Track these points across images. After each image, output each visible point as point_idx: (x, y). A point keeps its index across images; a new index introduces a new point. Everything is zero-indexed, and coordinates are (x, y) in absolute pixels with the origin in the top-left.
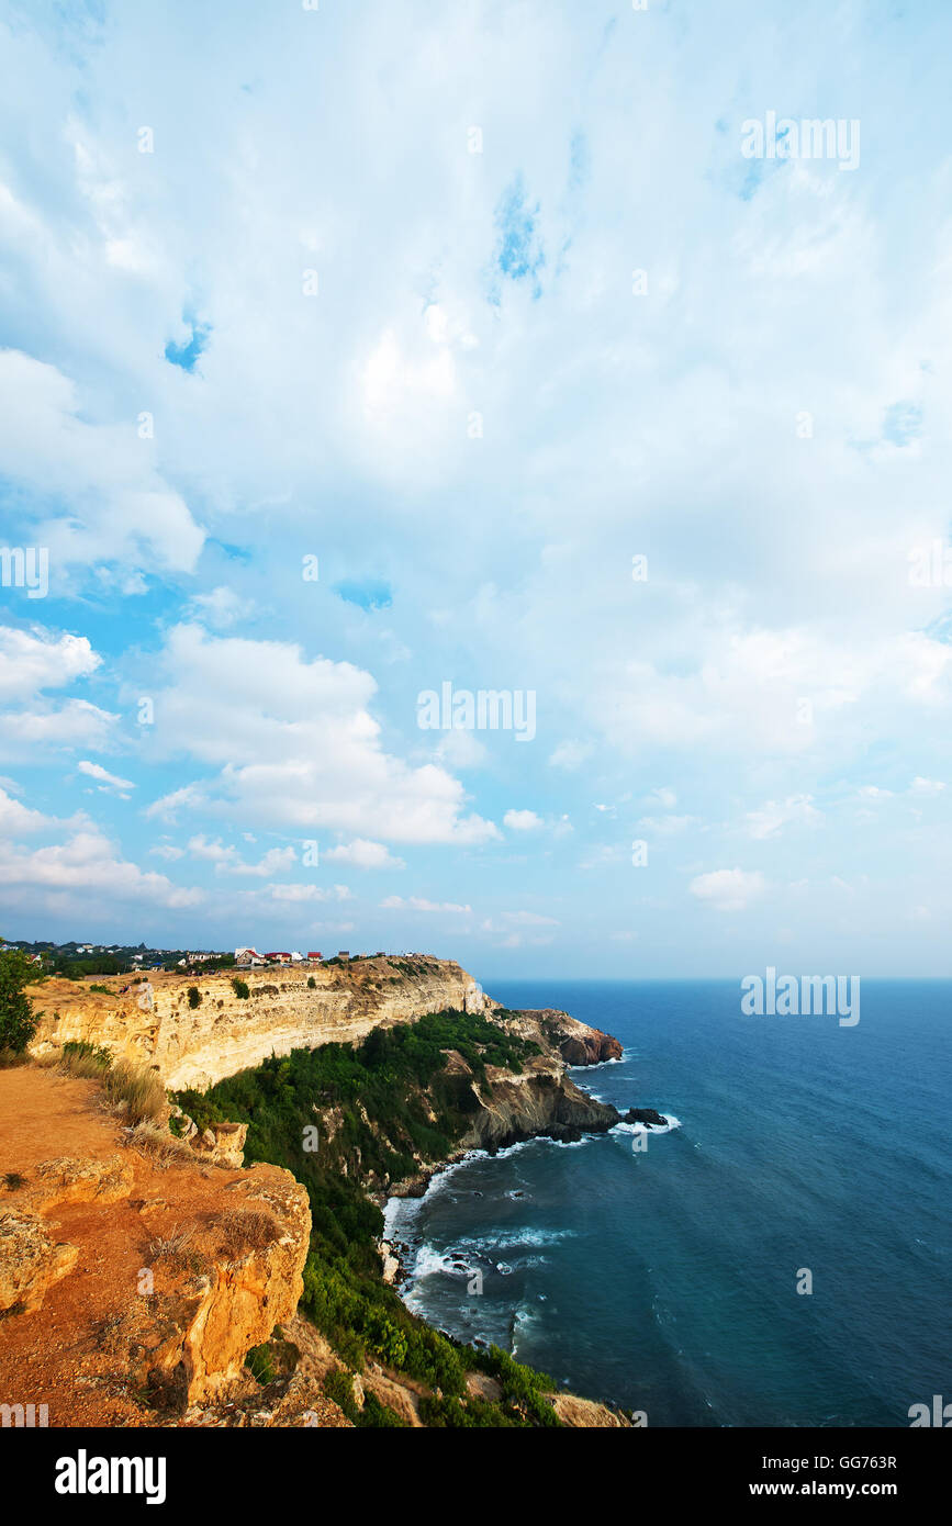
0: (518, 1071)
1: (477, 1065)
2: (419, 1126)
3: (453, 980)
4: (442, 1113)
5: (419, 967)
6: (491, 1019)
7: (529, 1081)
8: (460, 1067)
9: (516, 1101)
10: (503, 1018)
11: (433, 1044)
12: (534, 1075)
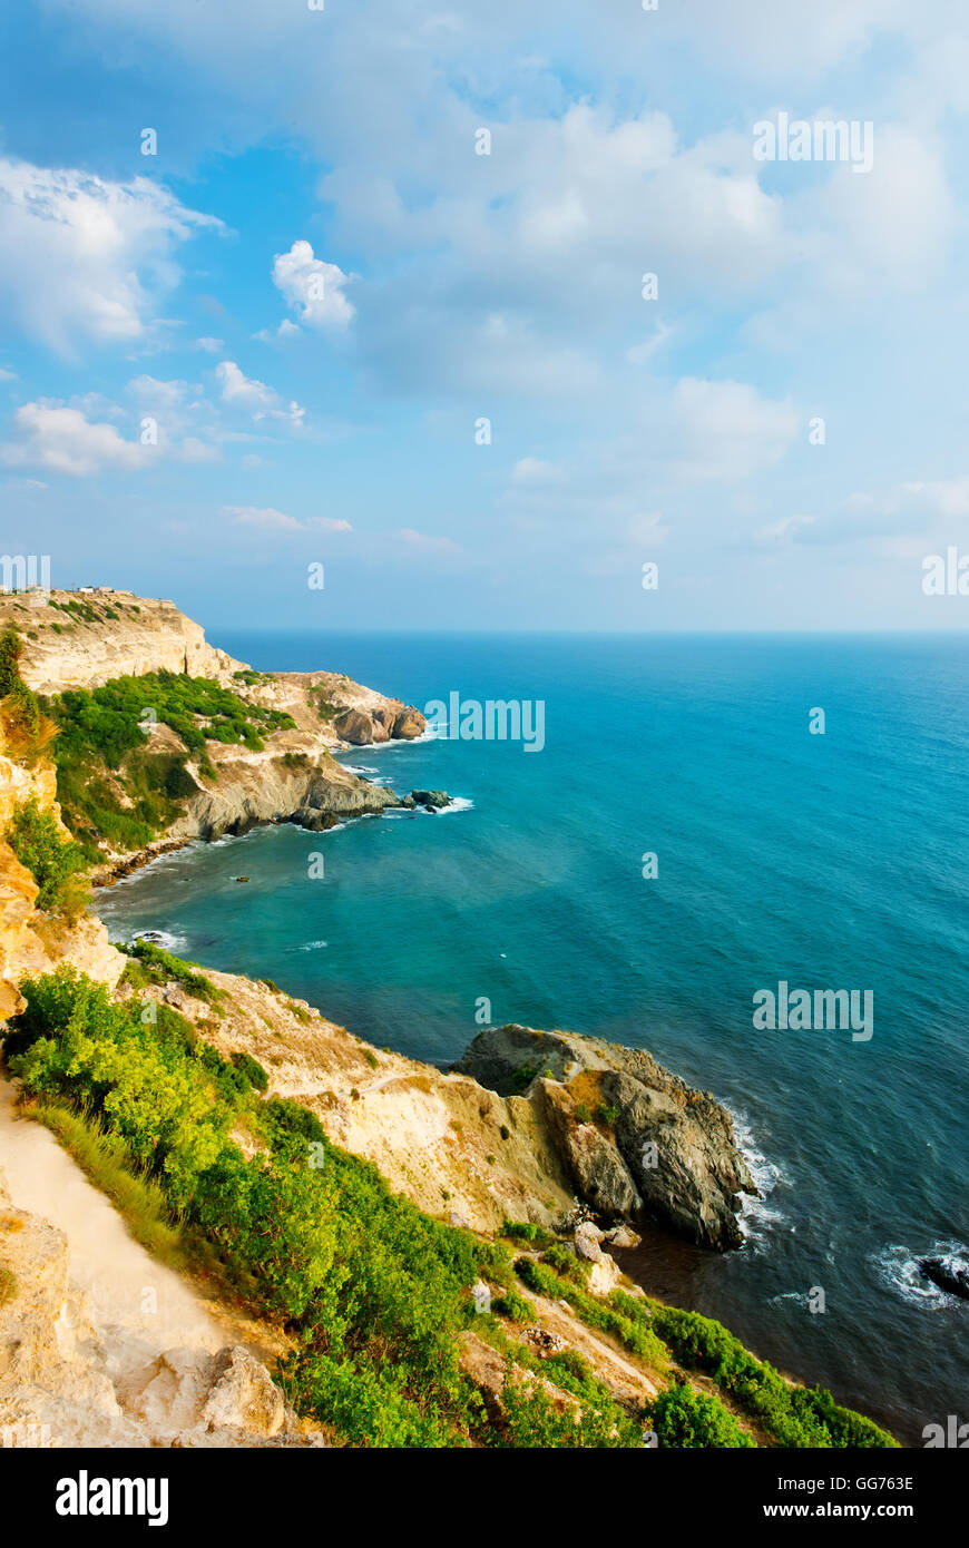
0: (255, 746)
1: (194, 742)
2: (107, 814)
3: (166, 629)
4: (141, 799)
5: (107, 609)
6: (229, 685)
7: (274, 761)
8: (169, 745)
9: (252, 784)
10: (248, 683)
11: (127, 715)
12: (282, 754)
